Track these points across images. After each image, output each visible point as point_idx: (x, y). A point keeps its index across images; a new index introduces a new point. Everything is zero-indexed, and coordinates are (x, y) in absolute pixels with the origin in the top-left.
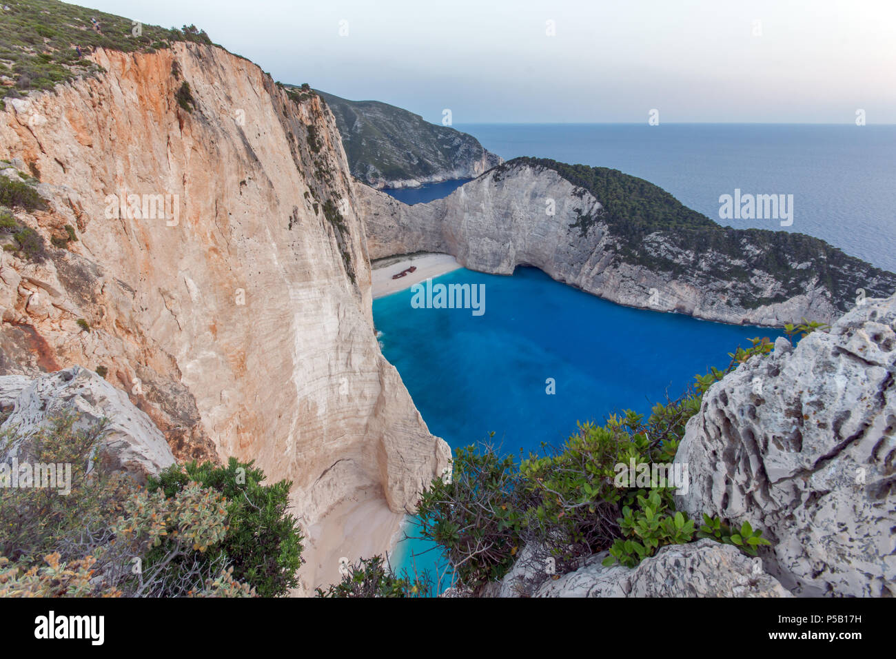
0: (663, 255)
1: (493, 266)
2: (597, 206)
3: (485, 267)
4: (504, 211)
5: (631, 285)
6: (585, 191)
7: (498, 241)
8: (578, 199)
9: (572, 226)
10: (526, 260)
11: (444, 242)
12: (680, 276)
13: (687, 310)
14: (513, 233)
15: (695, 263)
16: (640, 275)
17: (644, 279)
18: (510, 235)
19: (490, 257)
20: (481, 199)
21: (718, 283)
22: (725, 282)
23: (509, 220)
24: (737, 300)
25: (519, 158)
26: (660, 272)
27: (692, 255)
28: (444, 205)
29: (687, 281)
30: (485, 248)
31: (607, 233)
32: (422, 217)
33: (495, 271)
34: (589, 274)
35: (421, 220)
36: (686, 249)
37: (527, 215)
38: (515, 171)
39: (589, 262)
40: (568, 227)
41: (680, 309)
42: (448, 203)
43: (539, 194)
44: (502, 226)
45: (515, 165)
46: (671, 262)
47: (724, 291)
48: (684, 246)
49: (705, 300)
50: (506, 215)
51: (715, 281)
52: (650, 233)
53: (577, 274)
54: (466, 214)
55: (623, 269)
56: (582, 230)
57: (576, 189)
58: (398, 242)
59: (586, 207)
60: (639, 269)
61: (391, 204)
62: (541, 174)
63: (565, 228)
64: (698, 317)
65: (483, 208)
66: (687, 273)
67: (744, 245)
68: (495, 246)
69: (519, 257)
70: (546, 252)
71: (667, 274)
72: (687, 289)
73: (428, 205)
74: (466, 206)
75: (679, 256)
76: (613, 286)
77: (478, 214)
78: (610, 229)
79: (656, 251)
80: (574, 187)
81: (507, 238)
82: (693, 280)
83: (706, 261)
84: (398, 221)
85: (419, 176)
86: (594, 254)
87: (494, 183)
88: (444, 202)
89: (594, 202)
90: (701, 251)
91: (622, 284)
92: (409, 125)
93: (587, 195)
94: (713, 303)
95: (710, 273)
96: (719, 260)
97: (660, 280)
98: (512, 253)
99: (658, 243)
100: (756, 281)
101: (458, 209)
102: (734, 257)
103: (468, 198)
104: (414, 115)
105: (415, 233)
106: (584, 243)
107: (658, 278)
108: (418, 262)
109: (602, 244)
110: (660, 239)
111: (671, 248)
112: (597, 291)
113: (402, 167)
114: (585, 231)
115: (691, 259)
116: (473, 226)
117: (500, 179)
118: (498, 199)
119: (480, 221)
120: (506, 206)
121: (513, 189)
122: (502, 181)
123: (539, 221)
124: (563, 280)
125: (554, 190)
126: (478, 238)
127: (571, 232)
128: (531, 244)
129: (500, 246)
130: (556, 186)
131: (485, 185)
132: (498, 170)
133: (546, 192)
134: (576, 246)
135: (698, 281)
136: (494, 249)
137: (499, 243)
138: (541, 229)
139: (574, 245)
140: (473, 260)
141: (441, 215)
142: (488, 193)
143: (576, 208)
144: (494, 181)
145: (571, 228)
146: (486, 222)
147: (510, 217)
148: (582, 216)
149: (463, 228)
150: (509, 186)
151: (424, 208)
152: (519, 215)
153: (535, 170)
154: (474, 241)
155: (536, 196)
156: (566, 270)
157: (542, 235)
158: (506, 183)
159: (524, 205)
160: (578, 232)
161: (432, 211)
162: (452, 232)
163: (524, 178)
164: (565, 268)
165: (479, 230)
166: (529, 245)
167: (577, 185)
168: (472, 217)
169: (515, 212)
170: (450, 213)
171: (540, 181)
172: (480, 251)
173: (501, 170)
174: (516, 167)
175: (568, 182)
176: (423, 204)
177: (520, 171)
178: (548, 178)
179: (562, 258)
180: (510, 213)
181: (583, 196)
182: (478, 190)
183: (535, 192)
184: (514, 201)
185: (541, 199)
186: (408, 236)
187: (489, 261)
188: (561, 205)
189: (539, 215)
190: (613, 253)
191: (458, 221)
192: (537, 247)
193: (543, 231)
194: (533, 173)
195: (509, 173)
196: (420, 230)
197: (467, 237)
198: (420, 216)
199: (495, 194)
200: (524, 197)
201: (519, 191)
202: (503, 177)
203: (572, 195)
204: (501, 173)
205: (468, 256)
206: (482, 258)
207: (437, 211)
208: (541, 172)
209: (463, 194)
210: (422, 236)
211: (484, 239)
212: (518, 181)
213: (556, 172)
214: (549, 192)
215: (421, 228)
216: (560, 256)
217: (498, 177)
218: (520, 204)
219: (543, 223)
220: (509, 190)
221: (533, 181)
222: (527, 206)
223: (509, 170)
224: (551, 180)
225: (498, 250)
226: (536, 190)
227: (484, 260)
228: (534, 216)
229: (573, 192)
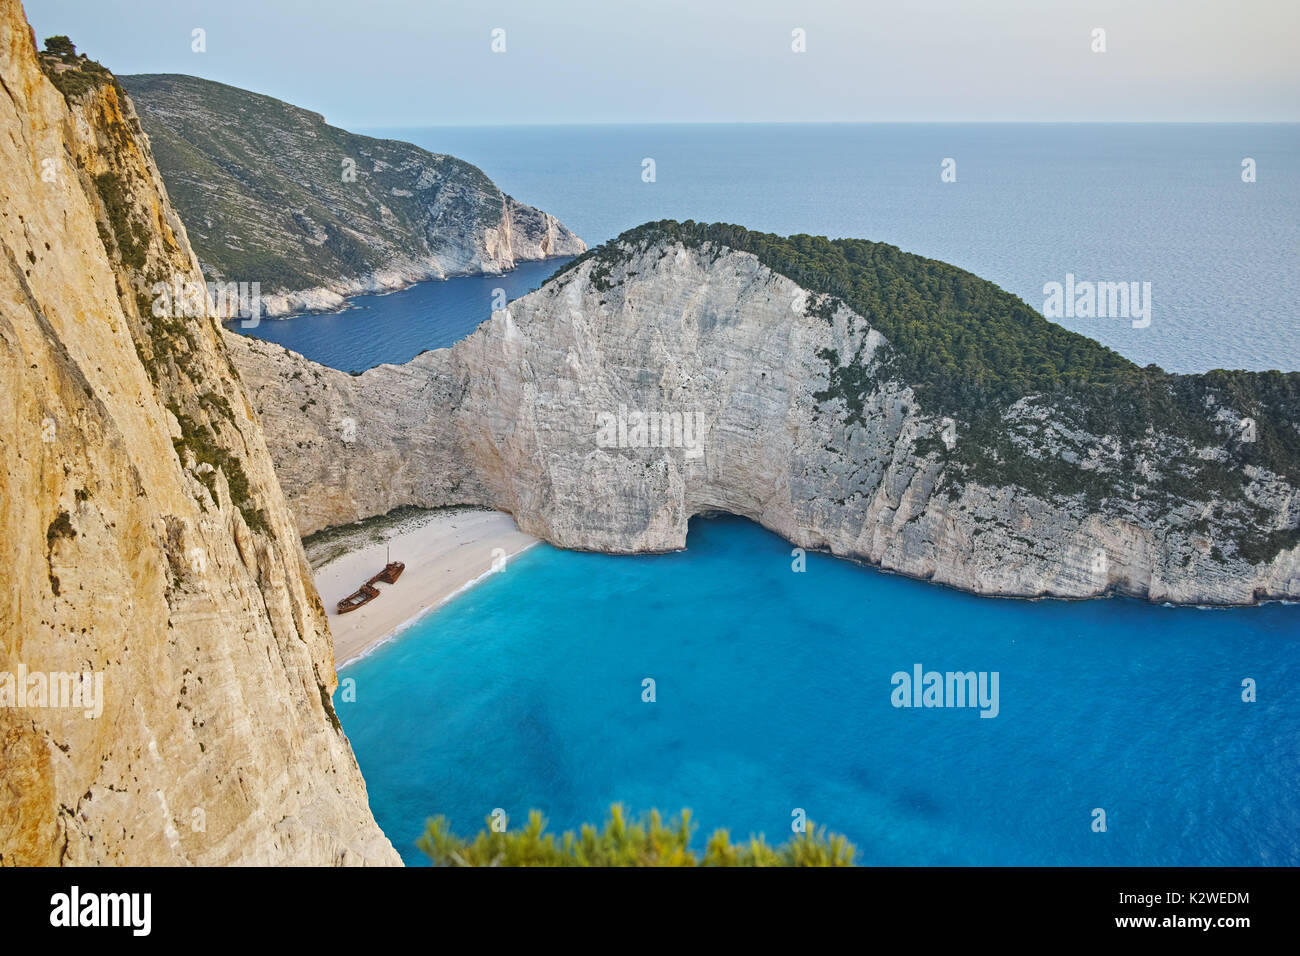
0: (1054, 452)
1: (630, 530)
2: (874, 339)
3: (607, 538)
4: (635, 372)
5: (999, 540)
6: (835, 303)
7: (632, 457)
8: (825, 322)
9: (821, 396)
10: (713, 502)
11: (469, 474)
12: (1104, 501)
13: (1135, 586)
15: (1128, 466)
16: (1016, 511)
17: (1027, 520)
19: (616, 505)
20: (567, 342)
21: (1184, 510)
22: (1198, 504)
23: (653, 395)
24: (1230, 547)
25: (651, 225)
26: (1059, 498)
27: (1117, 447)
28: (456, 363)
29: (1122, 512)
30: (600, 481)
31: (914, 408)
32: (393, 405)
33: (637, 544)
34: (889, 522)
35: (391, 414)
36: (1103, 433)
37: (701, 378)
38: (648, 259)
39: (882, 490)
40: (813, 401)
41: (1119, 585)
43: (721, 315)
45: (644, 244)
46: (1076, 467)
47: (1200, 526)
48: (1094, 426)
49: (1168, 556)
50: (642, 382)
51: (1178, 504)
52: (1014, 400)
53: (858, 525)
54: (529, 389)
55: (972, 501)
56: (850, 405)
57: (812, 300)
59: (846, 344)
60: (1010, 495)
61: (297, 375)
62: (718, 263)
63: (804, 404)
65: (576, 365)
66: (1116, 493)
67: (1212, 412)
68: (626, 471)
69: (693, 496)
70: (765, 475)
71: (1076, 500)
72: (1126, 533)
73: (407, 368)
74: (524, 363)
75: (1091, 452)
76: (958, 548)
77: (565, 384)
78: (919, 397)
79: (1037, 445)
80: (809, 294)
82: (1132, 507)
83: (1149, 457)
85: (336, 277)
86: (893, 468)
87: (597, 297)
88: (455, 356)
89: (865, 331)
90: (1133, 435)
91: (977, 540)
92: (290, 139)
93: (843, 314)
94: (1186, 560)
95: (1163, 485)
96: (1174, 453)
97: (1061, 517)
98: (677, 485)
99: (1037, 422)
100: (1256, 494)
101: (502, 375)
102: (1201, 443)
103: (527, 342)
104: (297, 109)
105: (380, 455)
106: (861, 439)
107: (1056, 513)
108: (402, 543)
109: (907, 440)
110: (1040, 414)
111: (1069, 434)
112: (918, 566)
113: (283, 255)
114: (856, 406)
115: (1117, 456)
116: (554, 419)
117: (611, 284)
118: (615, 339)
119: (573, 402)
120: (639, 355)
121: (651, 308)
122: (617, 288)
123: (734, 391)
124: (823, 546)
125: (758, 305)
126: (575, 454)
127: (820, 412)
128: (722, 454)
129: (640, 471)
130: (761, 294)
131: (571, 300)
132: (600, 259)
133: (737, 311)
134: (841, 449)
135: (1144, 510)
136: (626, 481)
137: (635, 463)
138: (743, 410)
139: (835, 447)
140: (569, 519)
141: (450, 395)
142: (584, 322)
143: (821, 349)
144: (594, 290)
145: (819, 402)
146: (590, 406)
147: (654, 385)
148: (841, 368)
149: (525, 429)
150: (640, 300)
151: (398, 378)
152: (679, 379)
153: (700, 255)
154: (564, 464)
155: (714, 324)
156: (826, 517)
157: (747, 428)
158: (627, 291)
159: (687, 350)
160: (839, 412)
161: (423, 385)
162: (490, 443)
163: (675, 277)
164: (823, 513)
165: (573, 428)
166: (716, 458)
167: (814, 289)
168: (546, 393)
169: (666, 370)
170: (477, 386)
171: (718, 283)
172: (585, 491)
173: (604, 260)
174: (647, 248)
175: (790, 281)
176: (392, 367)
177: (660, 258)
178: (737, 274)
179: (811, 484)
180: (652, 376)
181: (834, 315)
182: (554, 316)
183: (708, 313)
184: (658, 340)
185: (729, 330)
186: (360, 467)
187: (616, 518)
188: (784, 344)
189: (731, 373)
190: (938, 460)
191: (505, 408)
192: (738, 462)
193: (747, 417)
194: (695, 263)
195: (632, 265)
196: (392, 444)
197: (542, 454)
198: (387, 403)
199: (604, 325)
200: (683, 328)
201: (667, 312)
202: (618, 278)
203: (806, 316)
204: (610, 267)
205: (553, 509)
206: (595, 511)
207: (436, 383)
208: (716, 258)
209: (511, 332)
210: (402, 462)
211: (592, 454)
212: (660, 285)
213: (755, 257)
214: (747, 310)
215: (394, 439)
216: (805, 482)
217: (603, 278)
218: (677, 348)
219: (743, 394)
220: (641, 310)
221: (700, 285)
222: (694, 351)
223: (630, 257)
224: (745, 278)
225: (637, 482)
226: (710, 307)
227: (602, 515)
228: (719, 378)
229: (808, 308)
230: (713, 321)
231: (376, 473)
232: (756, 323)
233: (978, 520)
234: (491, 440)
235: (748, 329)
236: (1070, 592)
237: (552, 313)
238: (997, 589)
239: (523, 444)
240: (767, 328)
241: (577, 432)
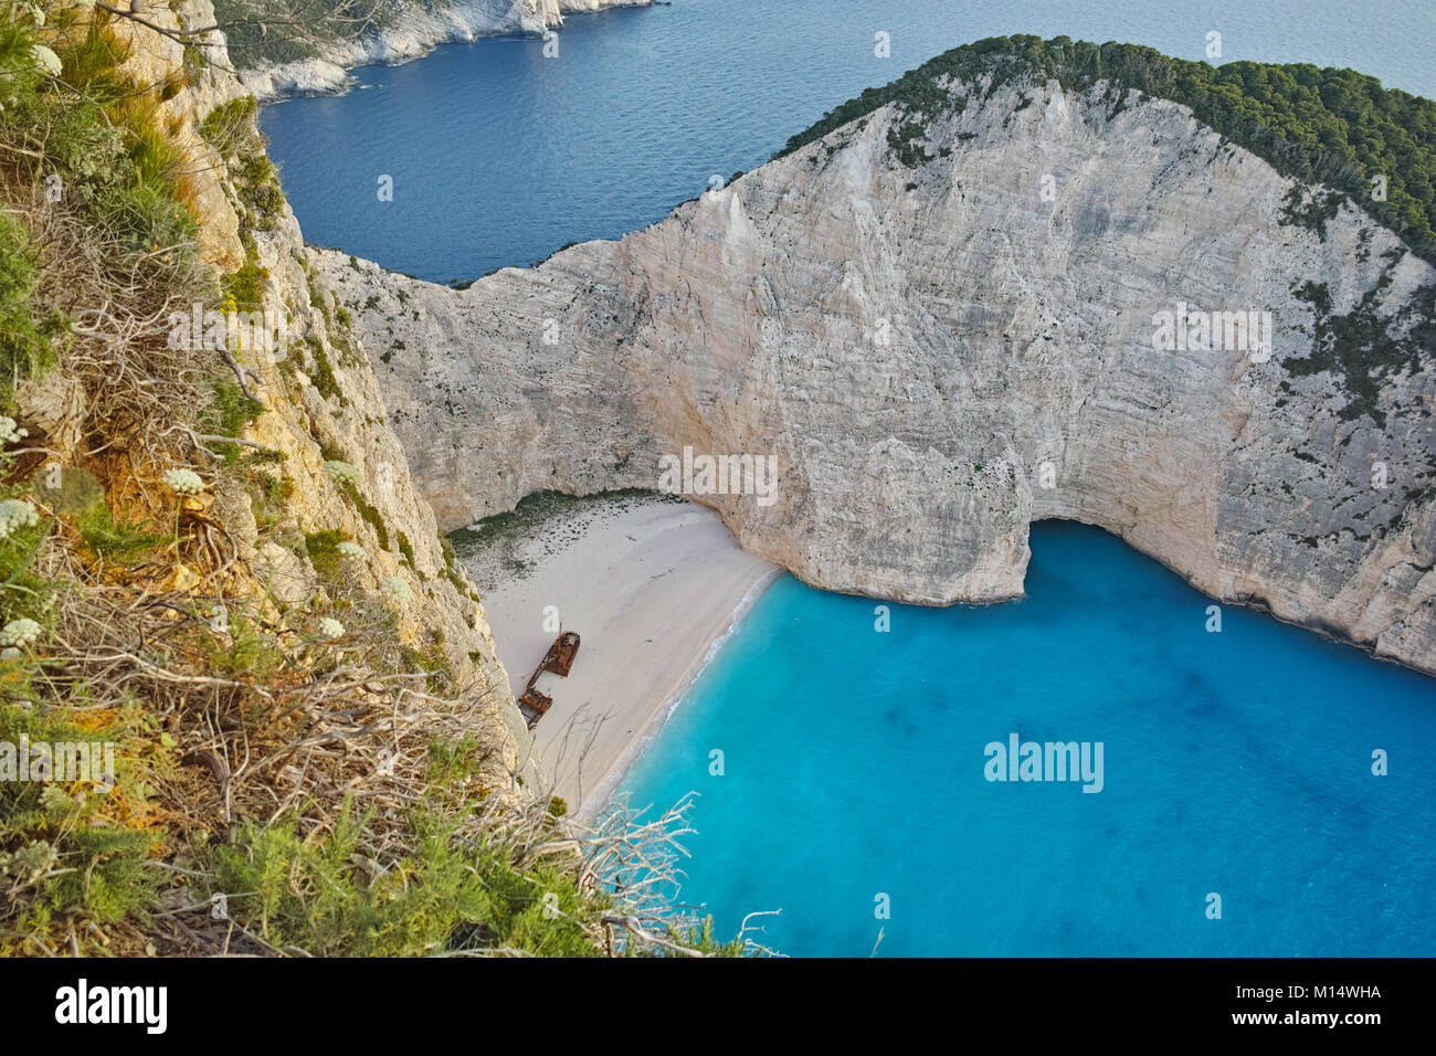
1: (942, 571)
2: (1412, 271)
4: (960, 309)
6: (1333, 202)
7: (951, 452)
8: (1309, 238)
9: (1295, 366)
14: (1017, 407)
18: (1006, 420)
19: (923, 530)
23: (992, 349)
25: (997, 44)
30: (894, 492)
32: (521, 335)
33: (950, 592)
35: (519, 348)
37: (1074, 322)
38: (994, 110)
39: (1403, 535)
40: (1281, 374)
42: (652, 263)
43: (1117, 213)
44: (964, 380)
50: (973, 325)
54: (771, 328)
56: (1352, 385)
57: (1295, 195)
58: (435, 486)
59: (1348, 275)
61: (372, 302)
62: (1122, 120)
63: (1262, 377)
65: (859, 295)
68: (942, 476)
69: (1043, 506)
70: (1162, 478)
73: (542, 274)
74: (762, 287)
77: (837, 326)
80: (1290, 184)
81: (992, 431)
84: (417, 379)
87: (900, 176)
89: (1392, 255)
93: (1349, 222)
101: (719, 305)
103: (766, 248)
105: (505, 420)
106: (1369, 446)
114: (1364, 389)
116: (815, 383)
117: (928, 153)
118: (928, 250)
119: (850, 357)
120: (971, 281)
121: (994, 197)
122: (938, 161)
123: (1127, 343)
125: (1190, 199)
126: (851, 442)
127: (1293, 393)
128: (1092, 443)
129: (965, 478)
130: (1198, 180)
131: (851, 178)
132: (904, 106)
133: (1149, 208)
134: (1324, 459)
136: (943, 494)
137: (956, 463)
138: (1142, 376)
139: (1314, 453)
140: (839, 546)
141: (615, 318)
142: (875, 219)
143: (1302, 283)
144: (897, 164)
145: (1292, 377)
146: (883, 366)
147: (996, 332)
148: (1334, 318)
149: (761, 394)
150: (975, 183)
151: (528, 291)
152: (1038, 323)
153: (1088, 103)
154: (830, 457)
155: (1104, 228)
156: (1278, 561)
157: (1145, 406)
158: (956, 169)
159: (1053, 272)
160: (1330, 396)
161: (567, 300)
162: (686, 401)
163: (1043, 145)
164: (1273, 556)
165: (848, 400)
166: (1081, 449)
167: (1302, 176)
168: (800, 337)
169: (1020, 308)
170: (666, 310)
171: (1118, 156)
172: (869, 507)
173: (913, 108)
174: (992, 89)
175: (1259, 160)
176: (519, 272)
177: (1018, 109)
178: (1155, 142)
179: (1259, 509)
180: (991, 316)
181: (1328, 223)
182: (819, 204)
183: (1094, 209)
184: (1006, 256)
185: (1130, 240)
186: (475, 442)
187: (920, 550)
188: (1229, 268)
189: (1127, 314)
191: (719, 351)
192: (1116, 456)
193: (1147, 388)
194: (1081, 119)
195: (965, 122)
196: (523, 400)
197: (791, 440)
198: (513, 331)
199: (910, 226)
200: (1050, 236)
201: (1024, 206)
202: (938, 142)
203: (1282, 223)
204: (923, 122)
205: (810, 531)
206: (886, 538)
207: (591, 299)
208: (1117, 111)
209: (739, 227)
210: (539, 428)
211: (881, 445)
212: (1016, 158)
213: (1186, 110)
214: (1169, 207)
215: (526, 392)
216: (1247, 504)
217: (912, 142)
218: (1037, 270)
219: (1144, 348)
220: (976, 200)
221: (1085, 159)
222: (1064, 273)
223: (961, 106)
224: (1166, 149)
225: (961, 497)
226: (1098, 197)
227: (896, 544)
228: (1105, 321)
229: (1288, 211)
230: (1102, 222)
231: (500, 448)
232: (1181, 229)
234: (690, 399)
235: (1164, 240)
237: (815, 199)
239: (755, 417)
240: (1198, 240)
241: (856, 406)
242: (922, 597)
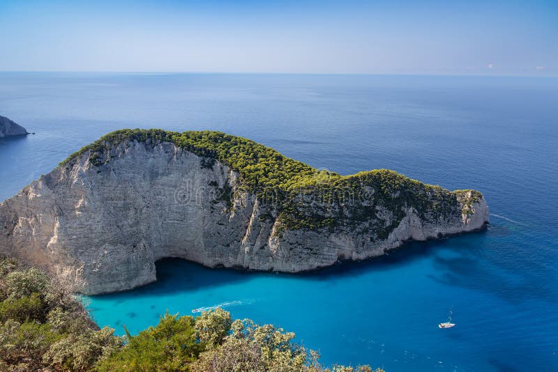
0: (315, 212)
1: (130, 279)
4: (120, 203)
5: (300, 250)
6: (213, 161)
7: (125, 244)
8: (210, 171)
10: (164, 255)
12: (335, 228)
13: (347, 257)
14: (143, 227)
15: (341, 213)
16: (305, 238)
17: (309, 241)
18: (140, 232)
19: (121, 268)
21: (361, 226)
22: (364, 223)
23: (132, 213)
24: (375, 236)
26: (320, 230)
29: (342, 231)
30: (110, 259)
31: (257, 202)
33: (133, 284)
34: (251, 251)
37: (154, 202)
39: (247, 237)
40: (209, 205)
41: (341, 257)
43: (160, 172)
44: (125, 223)
45: (116, 142)
46: (323, 217)
47: (366, 231)
50: (126, 207)
51: (359, 225)
53: (236, 254)
56: (227, 205)
57: (203, 161)
59: (220, 178)
60: (302, 232)
62: (156, 148)
63: (205, 207)
64: (358, 260)
66: (339, 224)
69: (157, 255)
70: (189, 239)
71: (325, 231)
72: (343, 238)
74: (56, 208)
75: (328, 210)
76: (283, 257)
80: (202, 158)
81: (137, 236)
82: (345, 229)
86: (251, 228)
87: (95, 169)
89: (229, 172)
91: (291, 252)
93: (218, 166)
94: (364, 243)
95: (353, 219)
97: (322, 237)
98: (149, 253)
100: (380, 216)
107: (320, 236)
109: (256, 216)
112: (266, 266)
115: (337, 210)
116: (79, 233)
117: (102, 163)
118: (107, 189)
120: (122, 195)
121: (124, 172)
122: (105, 164)
123: (171, 204)
124: (219, 265)
125: (178, 166)
126: (93, 248)
127: (214, 209)
128: (168, 234)
129: (131, 250)
130: (179, 161)
132: (93, 150)
133: (168, 169)
134: (225, 223)
135: (349, 229)
136: (125, 257)
137: (127, 247)
138: (176, 212)
139: (223, 223)
144: (93, 166)
145: (213, 205)
147: (132, 208)
150: (118, 169)
152: (144, 203)
153: (146, 145)
155: (157, 177)
156: (222, 253)
157: (179, 221)
158: (111, 166)
159: (146, 190)
160: (223, 208)
163: (135, 157)
164: (220, 252)
166: (165, 236)
167: (203, 156)
169: (137, 200)
171: (157, 157)
174: (118, 144)
175: (193, 154)
177: (126, 148)
178: (166, 152)
179: (213, 241)
180: (130, 204)
181: (213, 166)
183: (154, 171)
185: (165, 178)
187: (121, 275)
189: (168, 197)
190: (270, 223)
192: (175, 236)
193: (179, 215)
194: (145, 149)
199: (100, 183)
203: (202, 168)
206: (110, 274)
208: (154, 146)
211: (103, 247)
214: (173, 168)
216: (210, 240)
219: (175, 205)
220: (119, 173)
221: (148, 159)
222: (149, 189)
225: (131, 256)
226: (154, 168)
227: (113, 274)
228: (163, 200)
229: (202, 165)
230: (157, 174)
232: (178, 173)
233: (291, 244)
235: (174, 177)
236: (326, 265)
238: (300, 270)
241: (93, 237)
242: (125, 289)
